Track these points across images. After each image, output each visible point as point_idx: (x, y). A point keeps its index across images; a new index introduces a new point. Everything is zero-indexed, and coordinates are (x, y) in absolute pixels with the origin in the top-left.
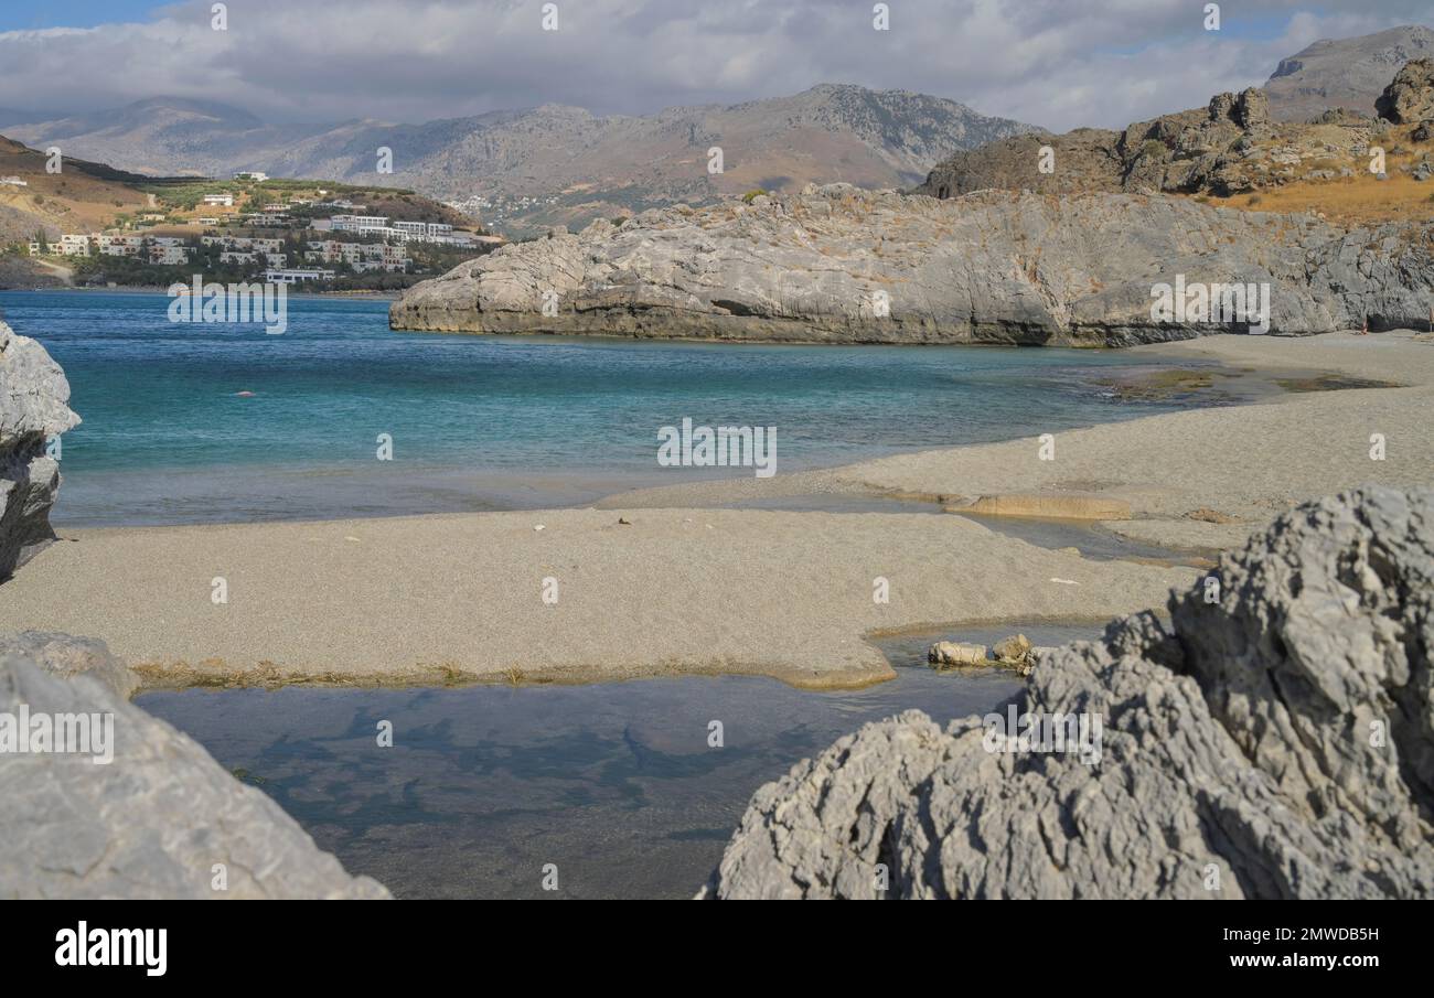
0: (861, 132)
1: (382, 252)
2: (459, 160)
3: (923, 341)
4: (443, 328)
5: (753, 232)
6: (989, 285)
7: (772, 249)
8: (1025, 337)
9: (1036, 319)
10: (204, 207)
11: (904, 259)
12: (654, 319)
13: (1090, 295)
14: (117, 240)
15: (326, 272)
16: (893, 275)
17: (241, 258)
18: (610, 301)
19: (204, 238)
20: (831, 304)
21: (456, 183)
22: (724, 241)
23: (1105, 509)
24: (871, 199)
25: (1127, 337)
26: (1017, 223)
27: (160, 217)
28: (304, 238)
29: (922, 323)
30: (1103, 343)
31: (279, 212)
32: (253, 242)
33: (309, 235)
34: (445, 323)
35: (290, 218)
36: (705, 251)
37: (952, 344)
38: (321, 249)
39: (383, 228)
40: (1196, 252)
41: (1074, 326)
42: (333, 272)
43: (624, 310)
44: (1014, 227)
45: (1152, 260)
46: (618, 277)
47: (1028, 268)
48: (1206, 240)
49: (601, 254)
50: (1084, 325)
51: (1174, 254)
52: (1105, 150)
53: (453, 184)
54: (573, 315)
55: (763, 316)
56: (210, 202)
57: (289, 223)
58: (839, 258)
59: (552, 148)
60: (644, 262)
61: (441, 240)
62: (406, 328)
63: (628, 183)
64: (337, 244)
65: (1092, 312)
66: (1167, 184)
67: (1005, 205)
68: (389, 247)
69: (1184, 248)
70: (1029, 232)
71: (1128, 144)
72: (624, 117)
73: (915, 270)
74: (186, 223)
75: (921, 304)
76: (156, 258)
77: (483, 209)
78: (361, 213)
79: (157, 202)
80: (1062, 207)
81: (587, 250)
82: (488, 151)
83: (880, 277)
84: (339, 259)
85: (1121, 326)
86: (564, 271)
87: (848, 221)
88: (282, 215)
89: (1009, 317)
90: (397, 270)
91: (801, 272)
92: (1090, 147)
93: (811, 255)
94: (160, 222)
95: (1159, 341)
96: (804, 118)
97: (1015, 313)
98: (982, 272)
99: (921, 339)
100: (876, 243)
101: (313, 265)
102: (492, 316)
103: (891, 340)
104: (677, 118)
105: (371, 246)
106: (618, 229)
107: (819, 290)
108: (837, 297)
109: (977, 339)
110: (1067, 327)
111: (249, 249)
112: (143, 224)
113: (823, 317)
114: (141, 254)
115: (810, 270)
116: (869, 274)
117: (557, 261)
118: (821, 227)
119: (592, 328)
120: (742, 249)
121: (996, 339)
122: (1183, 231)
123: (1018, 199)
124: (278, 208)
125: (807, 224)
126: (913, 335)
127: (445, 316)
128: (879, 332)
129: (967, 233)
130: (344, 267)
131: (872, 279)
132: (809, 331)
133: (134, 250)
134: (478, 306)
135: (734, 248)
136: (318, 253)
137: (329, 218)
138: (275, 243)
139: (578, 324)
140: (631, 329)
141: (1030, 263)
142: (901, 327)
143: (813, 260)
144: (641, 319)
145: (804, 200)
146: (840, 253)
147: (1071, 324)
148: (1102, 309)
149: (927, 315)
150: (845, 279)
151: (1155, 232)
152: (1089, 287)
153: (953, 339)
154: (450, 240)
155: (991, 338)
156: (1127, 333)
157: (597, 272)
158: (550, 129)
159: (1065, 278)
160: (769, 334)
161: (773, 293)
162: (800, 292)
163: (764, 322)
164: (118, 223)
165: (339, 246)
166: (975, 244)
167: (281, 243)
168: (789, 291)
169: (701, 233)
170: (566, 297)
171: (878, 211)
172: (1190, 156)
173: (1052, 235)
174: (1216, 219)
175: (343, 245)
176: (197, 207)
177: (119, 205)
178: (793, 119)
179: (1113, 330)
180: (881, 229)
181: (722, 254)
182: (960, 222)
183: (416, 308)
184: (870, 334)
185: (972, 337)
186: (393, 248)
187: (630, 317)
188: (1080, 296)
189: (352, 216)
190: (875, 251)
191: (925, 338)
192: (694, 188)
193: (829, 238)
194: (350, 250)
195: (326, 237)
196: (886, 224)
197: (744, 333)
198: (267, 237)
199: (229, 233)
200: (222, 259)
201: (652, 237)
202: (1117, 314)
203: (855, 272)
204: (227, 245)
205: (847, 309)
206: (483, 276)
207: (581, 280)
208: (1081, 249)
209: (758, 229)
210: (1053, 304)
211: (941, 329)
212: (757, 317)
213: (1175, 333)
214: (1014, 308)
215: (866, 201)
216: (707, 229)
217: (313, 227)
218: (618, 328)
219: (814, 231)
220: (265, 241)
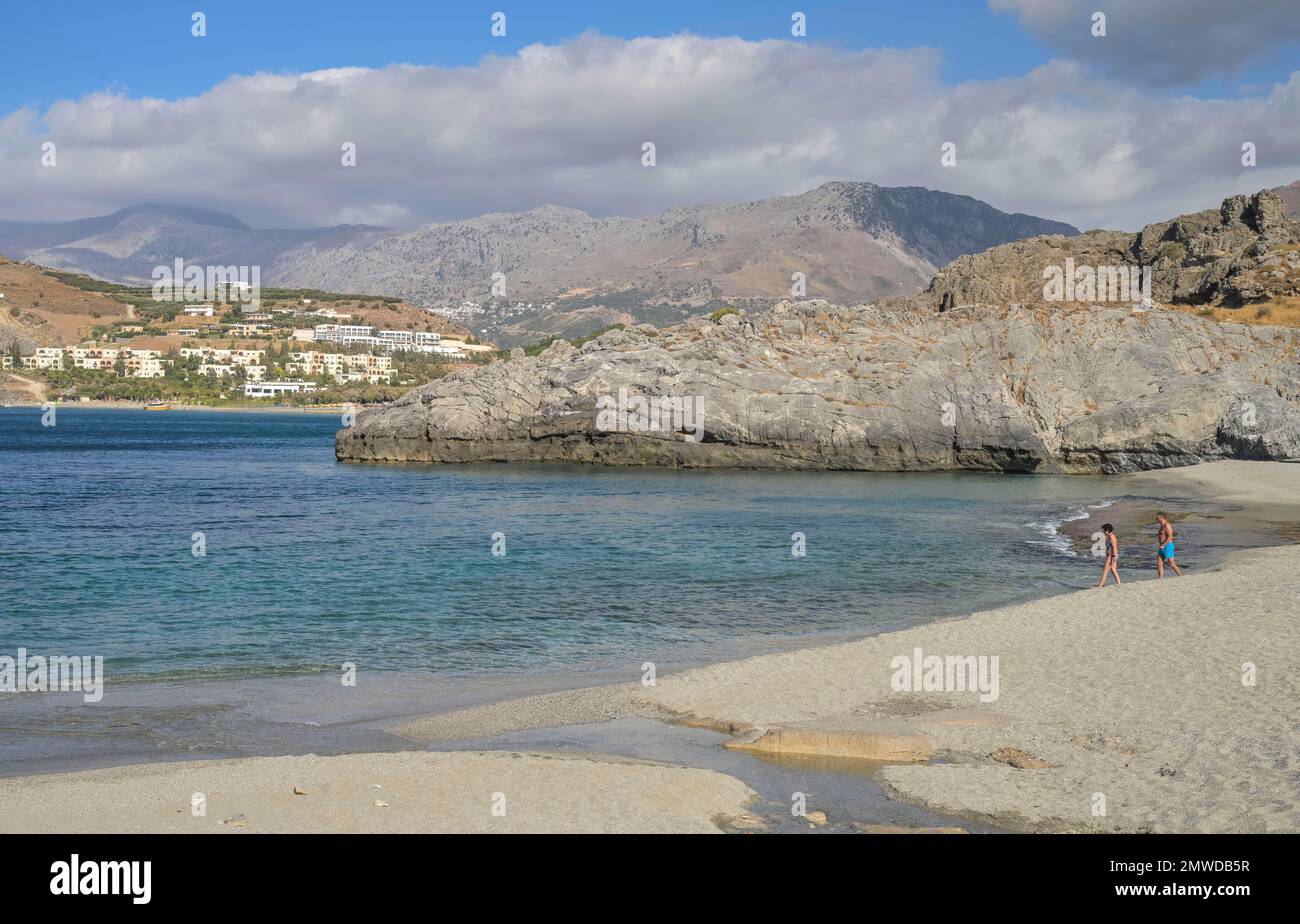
0: (873, 230)
1: (366, 363)
2: (452, 265)
3: (901, 468)
4: (390, 457)
5: (720, 353)
6: (973, 408)
7: (739, 371)
8: (1011, 463)
9: (1023, 445)
10: (182, 317)
11: (881, 380)
12: (612, 447)
13: (1083, 417)
14: (93, 352)
15: (306, 384)
16: (870, 398)
17: (219, 371)
18: (566, 429)
19: (182, 350)
20: (802, 430)
21: (449, 289)
22: (688, 363)
23: (897, 749)
24: (847, 316)
25: (1123, 463)
26: (1004, 341)
27: (138, 329)
28: (285, 348)
29: (900, 450)
30: (1097, 469)
31: (261, 322)
32: (232, 353)
33: (291, 346)
34: (392, 453)
35: (272, 328)
36: (668, 374)
37: (934, 471)
38: (302, 361)
39: (367, 338)
40: (1198, 370)
41: (1067, 451)
42: (314, 384)
43: (581, 438)
44: (1002, 345)
45: (1150, 379)
46: (575, 403)
47: (1016, 389)
48: (1209, 357)
49: (560, 378)
50: (1076, 450)
51: (1174, 373)
52: (1119, 253)
53: (445, 289)
54: (528, 442)
55: (729, 443)
56: (190, 313)
57: (271, 333)
58: (812, 380)
59: (548, 251)
60: (604, 386)
61: (428, 349)
62: (352, 458)
63: (628, 287)
64: (319, 355)
65: (1085, 436)
66: (1178, 292)
67: (991, 321)
68: (374, 358)
69: (1184, 366)
70: (1017, 350)
71: (1145, 246)
72: (624, 219)
73: (893, 392)
74: (165, 334)
75: (899, 428)
76: (132, 371)
77: (476, 315)
78: (345, 322)
79: (135, 313)
80: (1053, 323)
81: (544, 373)
82: (482, 256)
83: (854, 399)
84: (321, 371)
85: (1117, 451)
86: (519, 397)
87: (822, 341)
88: (264, 325)
89: (994, 442)
90: (381, 381)
91: (770, 396)
92: (1104, 248)
93: (782, 378)
94: (138, 333)
95: (1158, 467)
96: (812, 217)
97: (1002, 439)
98: (966, 393)
99: (898, 465)
100: (851, 364)
101: (295, 377)
102: (442, 444)
103: (867, 467)
104: (679, 219)
105: (355, 357)
106: (578, 350)
107: (789, 415)
108: (808, 422)
109: (960, 466)
110: (1057, 452)
111: (228, 361)
112: (121, 336)
113: (794, 444)
114: (116, 367)
115: (780, 393)
116: (844, 397)
117: (513, 385)
118: (793, 347)
119: (547, 457)
120: (707, 372)
121: (981, 466)
122: (1183, 348)
123: (1006, 315)
124: (260, 318)
125: (778, 344)
126: (891, 463)
127: (393, 445)
128: (854, 460)
129: (949, 353)
130: (326, 379)
131: (846, 403)
132: (778, 458)
133: (109, 363)
134: (427, 434)
135: (699, 370)
136: (298, 364)
137: (312, 328)
138: (255, 355)
139: (532, 452)
140: (588, 457)
141: (1018, 384)
142: (877, 454)
143: (783, 382)
144: (600, 447)
145: (776, 318)
146: (814, 375)
147: (1062, 449)
148: (1095, 432)
149: (906, 441)
150: (818, 403)
151: (1153, 348)
152: (1083, 408)
153: (934, 466)
154: (438, 349)
155: (975, 465)
156: (1123, 458)
157: (555, 397)
158: (547, 232)
159: (1055, 399)
160: (735, 462)
161: (740, 418)
162: (769, 417)
163: (730, 450)
164: (95, 335)
165: (322, 357)
166: (959, 364)
167: (261, 355)
168: (757, 416)
169: (665, 355)
170: (520, 424)
171: (854, 330)
172: (1201, 262)
173: (1043, 353)
174: (1219, 334)
175: (326, 355)
176: (177, 317)
177: (97, 316)
178: (801, 219)
179: (1108, 456)
180: (858, 349)
181: (686, 377)
182: (942, 340)
183: (363, 436)
184: (844, 461)
185: (955, 464)
186: (378, 358)
187: (588, 445)
188: (1072, 418)
189: (337, 327)
190: (850, 372)
191: (903, 465)
192: (697, 291)
193: (801, 359)
194: (333, 361)
195: (309, 347)
196: (863, 343)
197: (708, 461)
198: (248, 348)
199: (208, 345)
200: (200, 372)
201: (614, 359)
202: (1112, 439)
203: (828, 395)
204: (205, 357)
205: (819, 434)
206: (434, 402)
207: (537, 406)
208: (1073, 367)
209: (725, 351)
210: (1042, 428)
211: (920, 456)
212: (723, 444)
213: (1175, 458)
214: (999, 432)
215: (841, 319)
216: (671, 350)
217: (295, 338)
218: (575, 457)
219: (785, 351)
220: (245, 352)
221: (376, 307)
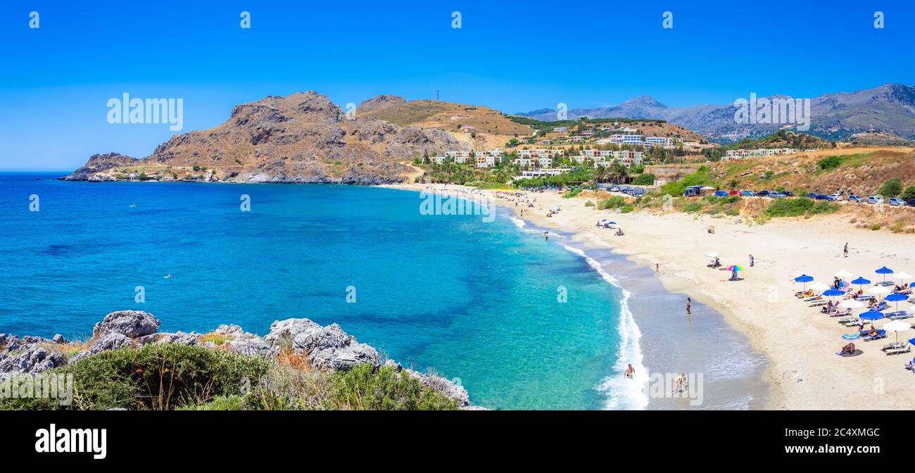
0: (903, 102)
19: (518, 151)
27: (525, 141)
28: (581, 148)
33: (585, 147)
35: (591, 138)
56: (556, 132)
64: (597, 151)
68: (633, 152)
78: (633, 133)
88: (588, 136)
105: (620, 152)
124: (589, 133)
165: (599, 153)
175: (602, 151)
186: (636, 152)
189: (623, 136)
194: (606, 155)
221: (651, 125)
